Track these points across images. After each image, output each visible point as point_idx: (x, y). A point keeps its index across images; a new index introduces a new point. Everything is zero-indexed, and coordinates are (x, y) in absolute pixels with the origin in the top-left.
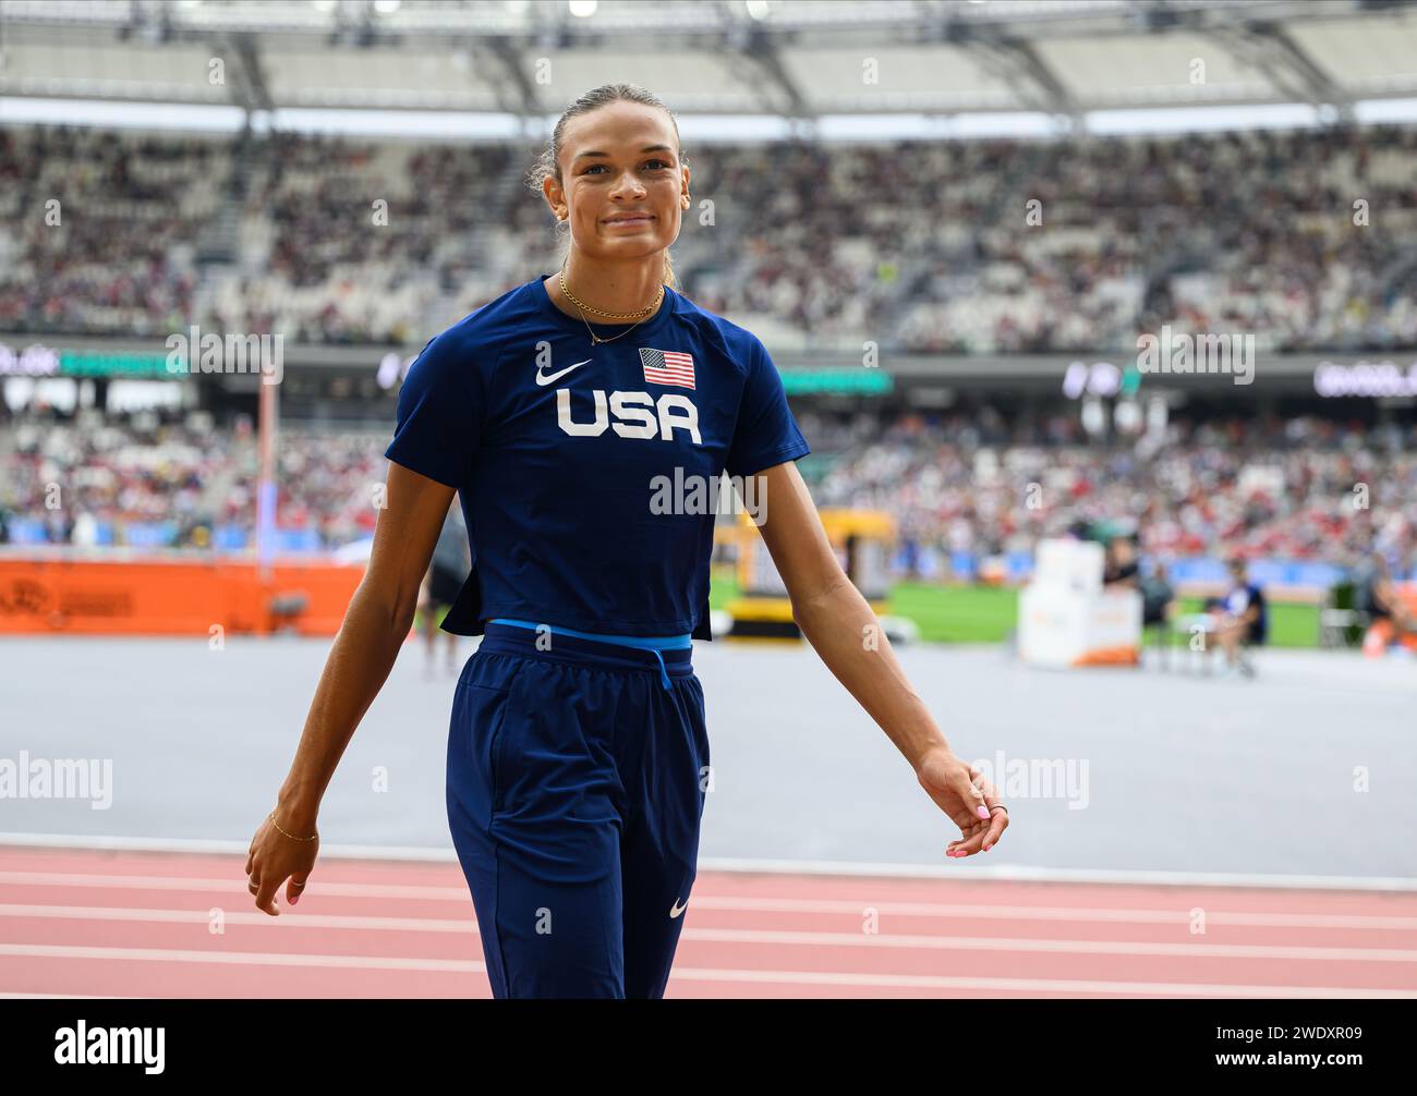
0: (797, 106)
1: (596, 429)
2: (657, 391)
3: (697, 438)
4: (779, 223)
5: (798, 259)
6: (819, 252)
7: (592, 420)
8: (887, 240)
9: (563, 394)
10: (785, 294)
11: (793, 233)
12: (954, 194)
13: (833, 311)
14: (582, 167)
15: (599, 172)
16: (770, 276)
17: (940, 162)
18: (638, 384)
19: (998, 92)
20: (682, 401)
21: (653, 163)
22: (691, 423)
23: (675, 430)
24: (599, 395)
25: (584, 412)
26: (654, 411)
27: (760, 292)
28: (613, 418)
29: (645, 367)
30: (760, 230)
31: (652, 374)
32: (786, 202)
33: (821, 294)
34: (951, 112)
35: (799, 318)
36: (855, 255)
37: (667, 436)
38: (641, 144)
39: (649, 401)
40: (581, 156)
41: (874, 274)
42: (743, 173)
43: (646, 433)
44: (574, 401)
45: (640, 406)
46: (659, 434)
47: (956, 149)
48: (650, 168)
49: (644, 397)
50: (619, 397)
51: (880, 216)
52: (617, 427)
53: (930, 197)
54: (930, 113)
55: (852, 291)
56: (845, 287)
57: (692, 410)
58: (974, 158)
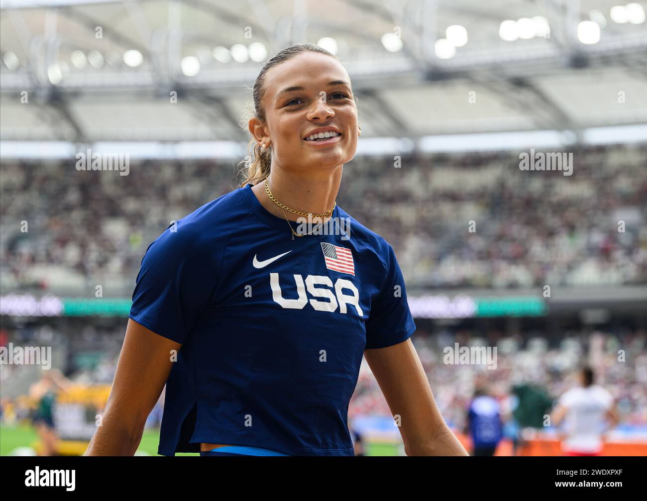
0: (80, 137)
1: (299, 304)
2: (334, 276)
3: (360, 313)
4: (69, 208)
5: (80, 232)
6: (93, 227)
7: (297, 297)
8: (136, 220)
9: (274, 277)
10: (72, 253)
11: (77, 216)
12: (177, 192)
13: (102, 263)
14: (283, 101)
15: (297, 103)
16: (63, 242)
17: (168, 173)
18: (322, 270)
19: (203, 129)
20: (349, 285)
21: (337, 94)
22: (354, 300)
23: (348, 305)
24: (298, 278)
25: (290, 291)
26: (333, 290)
27: (57, 252)
28: (310, 296)
29: (326, 257)
30: (57, 213)
31: (331, 264)
32: (73, 196)
33: (94, 254)
34: (176, 141)
35: (81, 268)
36: (116, 229)
37: (344, 310)
38: (327, 79)
39: (330, 283)
40: (282, 92)
41: (128, 241)
42: (46, 179)
43: (330, 308)
44: (282, 282)
45: (325, 287)
46: (338, 309)
47: (179, 165)
48: (334, 98)
49: (326, 280)
50: (312, 279)
51: (131, 205)
52: (313, 302)
53: (162, 193)
54: (163, 141)
55: (114, 251)
56: (109, 248)
57: (356, 291)
58: (188, 171)
